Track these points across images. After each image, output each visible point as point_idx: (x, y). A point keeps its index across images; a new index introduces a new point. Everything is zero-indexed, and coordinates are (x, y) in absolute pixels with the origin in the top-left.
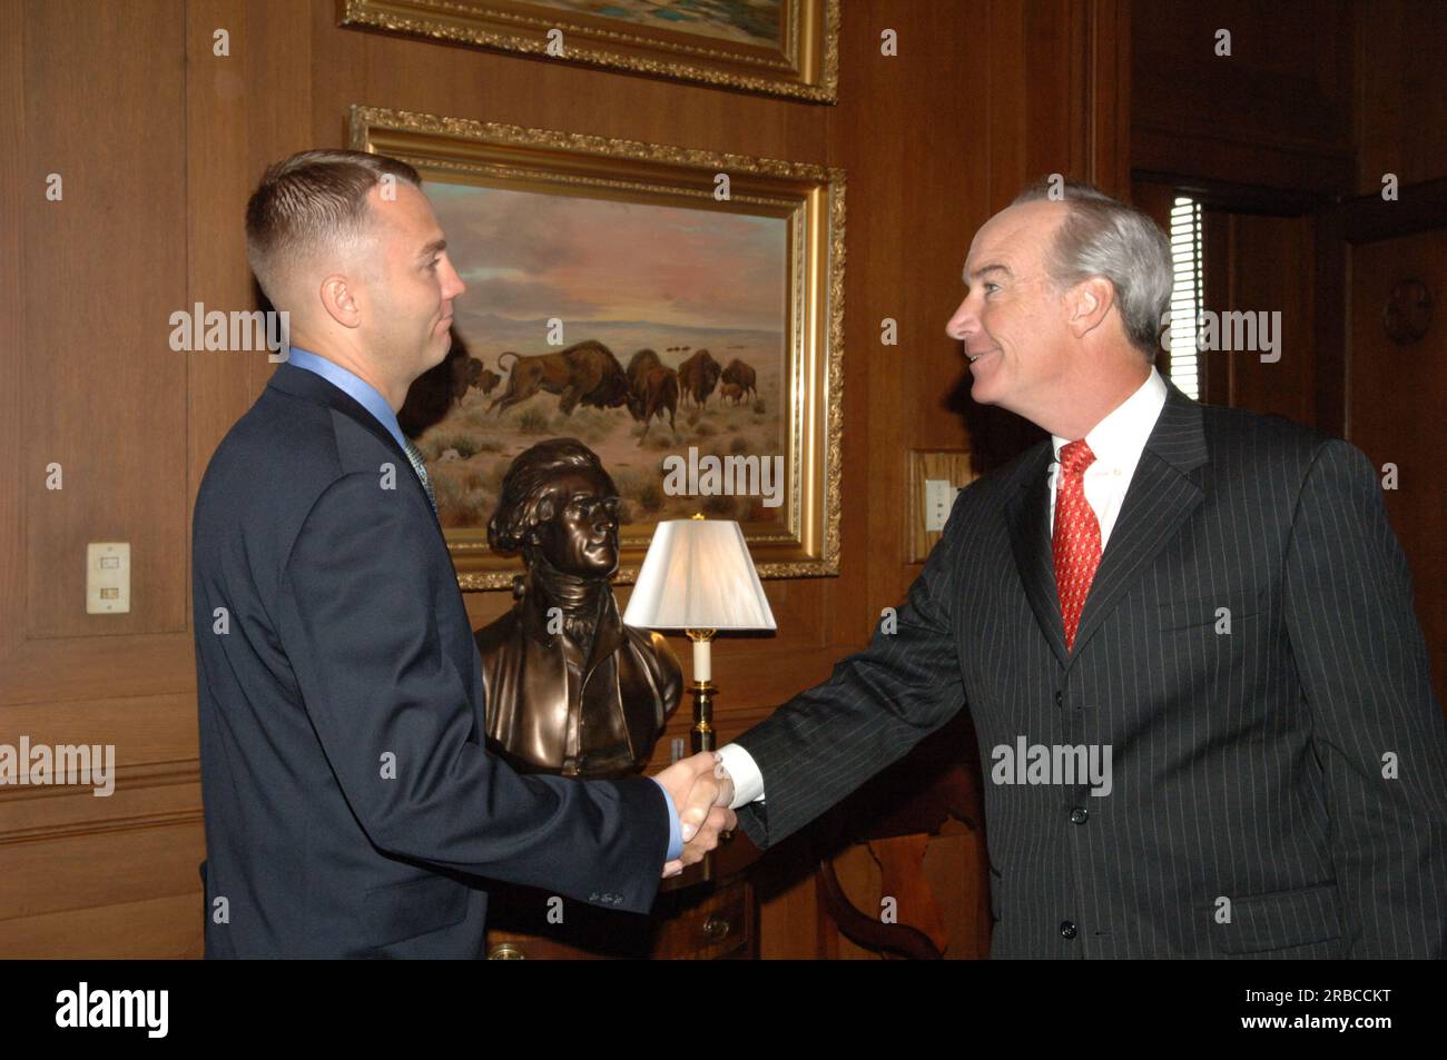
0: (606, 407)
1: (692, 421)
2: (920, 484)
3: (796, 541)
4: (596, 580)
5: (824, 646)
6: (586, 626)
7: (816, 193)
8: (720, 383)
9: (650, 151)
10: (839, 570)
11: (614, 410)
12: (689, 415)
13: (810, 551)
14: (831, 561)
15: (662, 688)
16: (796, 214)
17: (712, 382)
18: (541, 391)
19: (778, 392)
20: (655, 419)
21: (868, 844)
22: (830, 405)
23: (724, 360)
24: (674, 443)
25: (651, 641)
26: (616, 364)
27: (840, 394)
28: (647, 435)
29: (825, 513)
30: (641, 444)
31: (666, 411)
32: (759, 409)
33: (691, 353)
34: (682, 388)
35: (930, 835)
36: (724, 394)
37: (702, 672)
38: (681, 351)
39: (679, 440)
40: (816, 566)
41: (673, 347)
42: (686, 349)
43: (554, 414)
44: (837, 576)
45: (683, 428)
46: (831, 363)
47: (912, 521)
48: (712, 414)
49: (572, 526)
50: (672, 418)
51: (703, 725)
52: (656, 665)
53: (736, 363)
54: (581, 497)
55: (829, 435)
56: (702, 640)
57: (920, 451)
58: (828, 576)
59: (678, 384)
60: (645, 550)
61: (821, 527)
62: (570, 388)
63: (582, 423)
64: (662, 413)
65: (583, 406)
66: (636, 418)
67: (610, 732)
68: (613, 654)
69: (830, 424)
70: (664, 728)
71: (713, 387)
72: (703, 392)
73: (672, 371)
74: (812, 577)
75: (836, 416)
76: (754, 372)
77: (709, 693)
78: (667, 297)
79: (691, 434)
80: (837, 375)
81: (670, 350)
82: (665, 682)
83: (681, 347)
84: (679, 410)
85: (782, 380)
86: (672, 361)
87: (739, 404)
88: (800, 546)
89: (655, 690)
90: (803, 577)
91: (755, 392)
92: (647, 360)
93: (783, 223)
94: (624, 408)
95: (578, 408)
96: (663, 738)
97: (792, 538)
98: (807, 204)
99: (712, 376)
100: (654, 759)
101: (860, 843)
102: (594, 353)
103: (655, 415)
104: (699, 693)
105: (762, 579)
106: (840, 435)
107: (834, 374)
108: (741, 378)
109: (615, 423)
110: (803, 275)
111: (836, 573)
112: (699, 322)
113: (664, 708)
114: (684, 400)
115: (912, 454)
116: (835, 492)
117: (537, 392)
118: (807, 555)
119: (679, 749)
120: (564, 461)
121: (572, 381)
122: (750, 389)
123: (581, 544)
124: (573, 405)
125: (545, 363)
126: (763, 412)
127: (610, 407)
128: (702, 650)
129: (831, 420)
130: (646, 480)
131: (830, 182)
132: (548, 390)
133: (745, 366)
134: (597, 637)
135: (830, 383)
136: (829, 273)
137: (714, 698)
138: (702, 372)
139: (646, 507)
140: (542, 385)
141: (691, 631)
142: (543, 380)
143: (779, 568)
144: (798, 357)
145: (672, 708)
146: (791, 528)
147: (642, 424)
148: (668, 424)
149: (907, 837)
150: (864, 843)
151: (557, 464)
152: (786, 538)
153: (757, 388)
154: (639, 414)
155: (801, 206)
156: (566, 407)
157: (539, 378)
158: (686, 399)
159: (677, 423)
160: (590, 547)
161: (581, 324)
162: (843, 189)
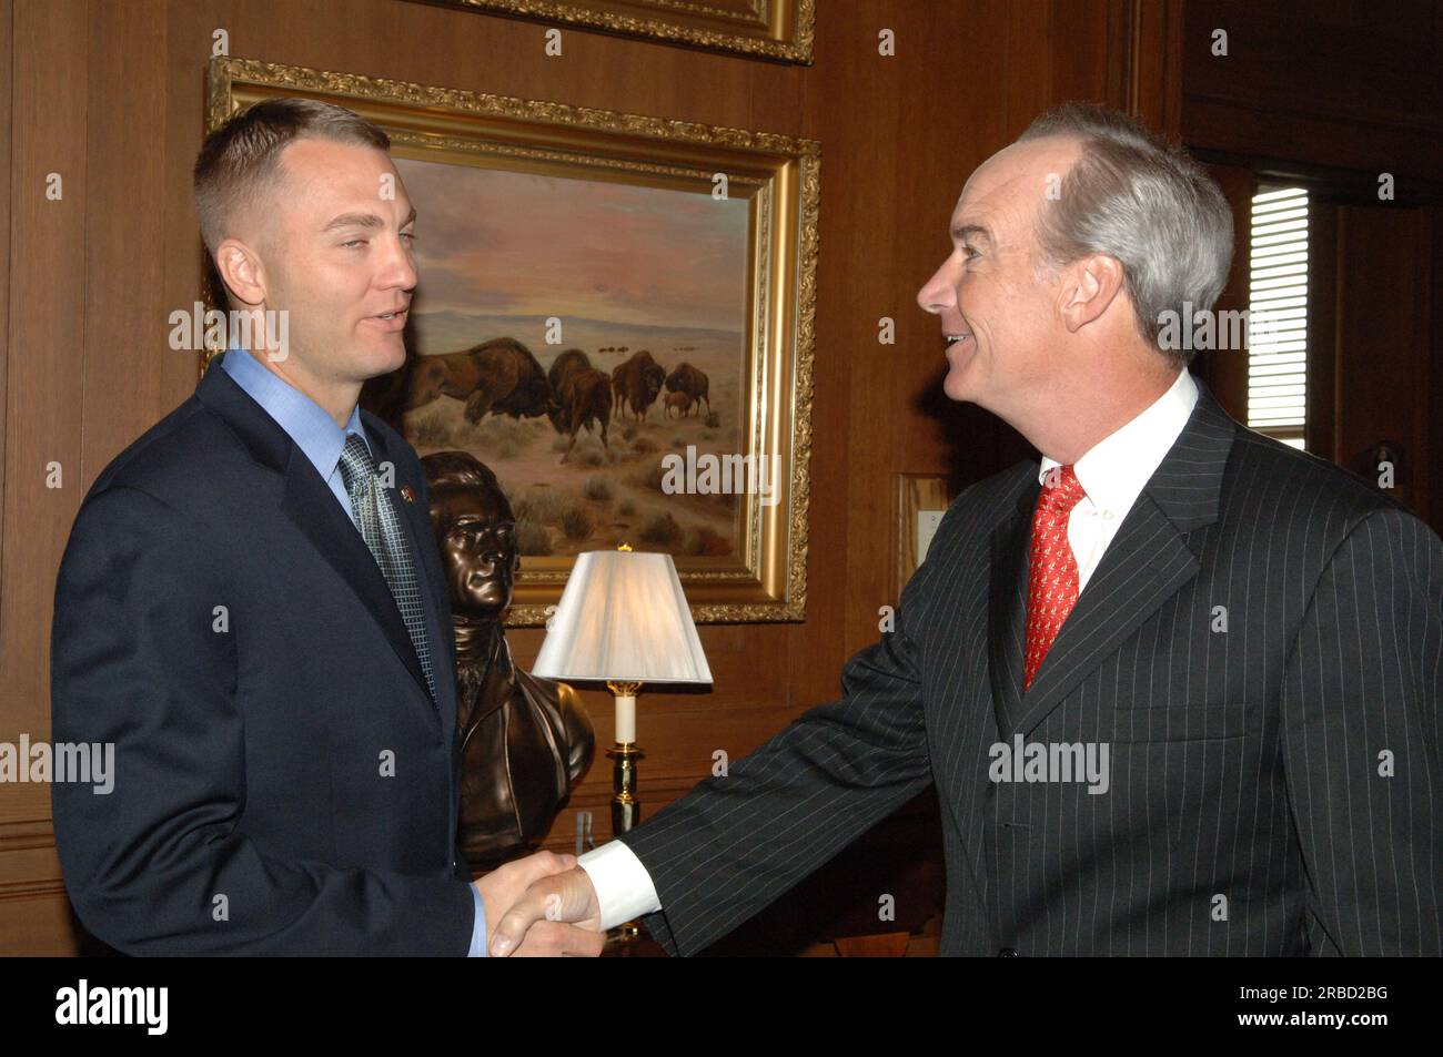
0: (522, 416)
1: (628, 435)
2: (910, 516)
3: (755, 579)
4: (485, 620)
5: (788, 705)
6: (471, 675)
7: (785, 170)
8: (664, 391)
9: (578, 116)
10: (805, 616)
11: (532, 420)
12: (625, 428)
13: (771, 591)
14: (794, 605)
15: (565, 751)
16: (760, 194)
17: (653, 389)
18: (443, 397)
19: (735, 404)
20: (582, 433)
21: (835, 943)
22: (798, 418)
23: (669, 363)
24: (605, 460)
25: (556, 695)
26: (536, 366)
27: (809, 406)
28: (572, 452)
29: (790, 548)
30: (565, 461)
31: (597, 422)
32: (712, 422)
33: (629, 355)
34: (617, 397)
35: (912, 934)
36: (668, 403)
37: (626, 733)
38: (615, 354)
39: (612, 458)
40: (777, 610)
41: (608, 347)
42: (623, 350)
43: (458, 424)
44: (801, 622)
45: (616, 443)
46: (799, 369)
47: (900, 558)
48: (653, 427)
49: (456, 556)
50: (604, 432)
51: (625, 795)
52: (560, 725)
53: (684, 369)
54: (466, 522)
55: (796, 454)
56: (626, 693)
57: (912, 476)
58: (790, 621)
59: (613, 391)
60: (562, 586)
61: (785, 561)
62: (478, 393)
63: (493, 435)
64: (592, 425)
65: (494, 414)
66: (560, 431)
67: (494, 801)
68: (502, 707)
69: (796, 441)
70: (566, 799)
71: (655, 396)
72: (643, 401)
73: (604, 375)
74: (772, 622)
75: (805, 432)
76: (706, 379)
77: (632, 758)
78: (600, 288)
79: (628, 449)
80: (807, 383)
81: (602, 351)
82: (571, 744)
83: (616, 349)
84: (612, 421)
85: (742, 389)
86: (606, 364)
87: (687, 415)
88: (760, 585)
89: (556, 754)
90: (760, 622)
91: (708, 401)
92: (574, 363)
93: (746, 203)
94: (544, 418)
95: (488, 416)
96: (565, 811)
97: (750, 576)
98: (775, 183)
99: (654, 382)
100: (551, 835)
101: (824, 942)
102: (509, 352)
103: (582, 427)
104: (620, 757)
105: (697, 624)
106: (808, 455)
107: (803, 382)
108: (689, 385)
109: (535, 437)
110: (768, 266)
111: (801, 618)
112: (640, 318)
113: (568, 775)
114: (620, 411)
115: (902, 481)
116: (801, 523)
117: (437, 397)
118: (768, 596)
119: (585, 824)
120: (450, 479)
121: (480, 385)
122: (702, 399)
123: (465, 576)
124: (481, 414)
125: (447, 362)
126: (717, 426)
127: (527, 417)
128: (626, 706)
129: (798, 437)
130: (571, 503)
131: (802, 156)
132: (448, 394)
133: (695, 371)
134: (483, 689)
135: (798, 393)
136: (799, 263)
137: (638, 764)
138: (642, 378)
139: (569, 535)
140: (443, 390)
141: (613, 683)
142: (445, 383)
143: (730, 611)
144: (761, 362)
145: (579, 776)
146: (748, 563)
147: (566, 438)
148: (598, 438)
149: (883, 936)
150: (830, 942)
151: (441, 481)
152: (742, 575)
153: (709, 396)
154: (564, 425)
155: (768, 184)
156: (474, 416)
157: (440, 381)
158: (621, 410)
159: (610, 437)
160: (479, 581)
161: (496, 318)
162: (817, 164)
